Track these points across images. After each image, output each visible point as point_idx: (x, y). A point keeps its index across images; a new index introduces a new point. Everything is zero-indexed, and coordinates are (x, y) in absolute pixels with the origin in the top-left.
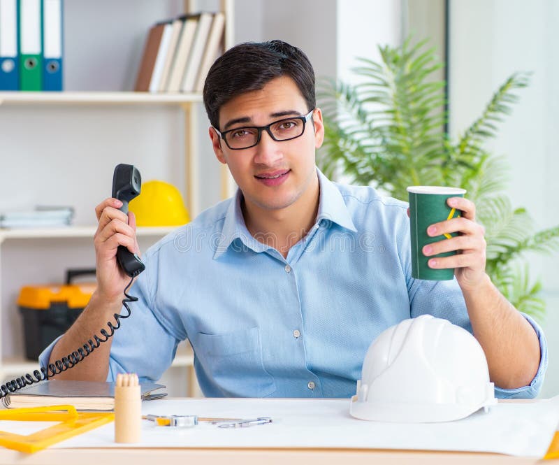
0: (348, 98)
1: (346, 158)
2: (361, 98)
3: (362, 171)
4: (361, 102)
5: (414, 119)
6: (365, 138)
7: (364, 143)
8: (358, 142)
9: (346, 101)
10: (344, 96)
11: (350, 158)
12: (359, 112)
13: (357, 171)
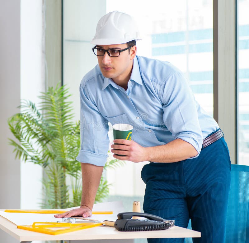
0: (33, 107)
3: (40, 137)
9: (32, 109)
10: (31, 107)
11: (35, 132)
12: (37, 113)
13: (38, 137)
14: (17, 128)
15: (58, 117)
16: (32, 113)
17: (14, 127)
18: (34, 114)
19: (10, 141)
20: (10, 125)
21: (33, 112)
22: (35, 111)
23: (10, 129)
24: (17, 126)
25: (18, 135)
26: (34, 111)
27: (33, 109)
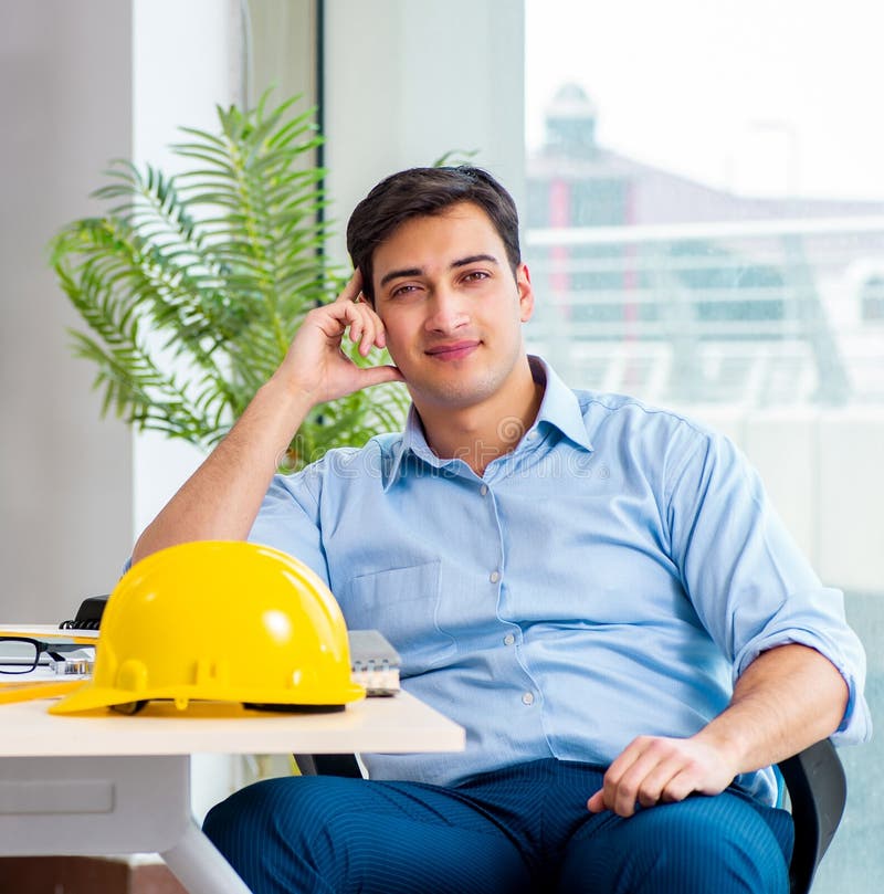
0: (161, 196)
1: (159, 298)
2: (183, 196)
3: (188, 321)
4: (184, 204)
5: (277, 233)
6: (194, 265)
7: (192, 272)
8: (184, 269)
9: (158, 202)
10: (154, 193)
11: (167, 298)
12: (180, 219)
13: (180, 321)
14: (86, 283)
15: (259, 235)
16: (158, 218)
17: (76, 278)
18: (168, 222)
19: (78, 342)
20: (59, 270)
21: (160, 214)
22: (170, 211)
23: (64, 288)
24: (84, 278)
25: (93, 313)
26: (165, 209)
27: (163, 204)
